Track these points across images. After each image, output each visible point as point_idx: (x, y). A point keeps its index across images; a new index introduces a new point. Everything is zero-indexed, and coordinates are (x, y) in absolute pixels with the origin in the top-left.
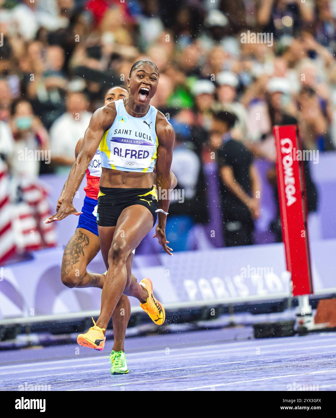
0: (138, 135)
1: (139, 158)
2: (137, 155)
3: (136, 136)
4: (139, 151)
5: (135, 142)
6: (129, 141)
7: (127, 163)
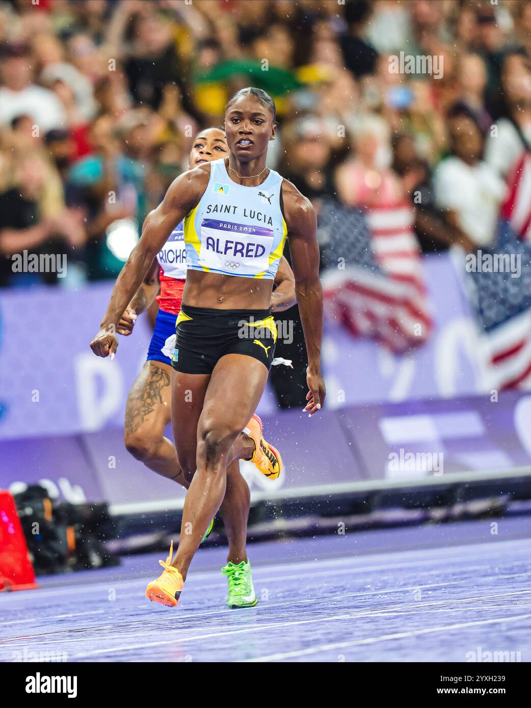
0: (248, 213)
1: (247, 256)
2: (244, 251)
3: (245, 215)
4: (249, 244)
5: (243, 229)
6: (232, 227)
7: (227, 264)
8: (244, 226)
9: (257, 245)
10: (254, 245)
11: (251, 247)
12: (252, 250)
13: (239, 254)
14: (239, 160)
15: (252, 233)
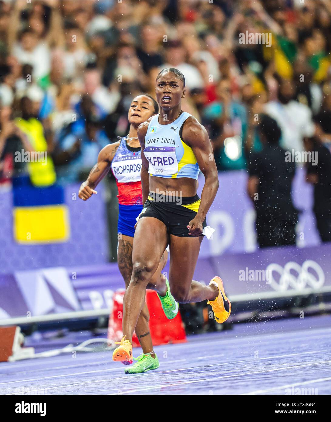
1: (165, 165)
2: (163, 162)
3: (162, 142)
4: (164, 158)
6: (154, 149)
7: (157, 171)
8: (160, 148)
9: (168, 157)
10: (166, 158)
11: (165, 159)
12: (167, 161)
13: (160, 164)
14: (164, 109)
15: (164, 151)
